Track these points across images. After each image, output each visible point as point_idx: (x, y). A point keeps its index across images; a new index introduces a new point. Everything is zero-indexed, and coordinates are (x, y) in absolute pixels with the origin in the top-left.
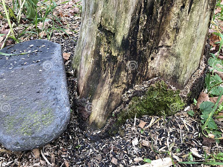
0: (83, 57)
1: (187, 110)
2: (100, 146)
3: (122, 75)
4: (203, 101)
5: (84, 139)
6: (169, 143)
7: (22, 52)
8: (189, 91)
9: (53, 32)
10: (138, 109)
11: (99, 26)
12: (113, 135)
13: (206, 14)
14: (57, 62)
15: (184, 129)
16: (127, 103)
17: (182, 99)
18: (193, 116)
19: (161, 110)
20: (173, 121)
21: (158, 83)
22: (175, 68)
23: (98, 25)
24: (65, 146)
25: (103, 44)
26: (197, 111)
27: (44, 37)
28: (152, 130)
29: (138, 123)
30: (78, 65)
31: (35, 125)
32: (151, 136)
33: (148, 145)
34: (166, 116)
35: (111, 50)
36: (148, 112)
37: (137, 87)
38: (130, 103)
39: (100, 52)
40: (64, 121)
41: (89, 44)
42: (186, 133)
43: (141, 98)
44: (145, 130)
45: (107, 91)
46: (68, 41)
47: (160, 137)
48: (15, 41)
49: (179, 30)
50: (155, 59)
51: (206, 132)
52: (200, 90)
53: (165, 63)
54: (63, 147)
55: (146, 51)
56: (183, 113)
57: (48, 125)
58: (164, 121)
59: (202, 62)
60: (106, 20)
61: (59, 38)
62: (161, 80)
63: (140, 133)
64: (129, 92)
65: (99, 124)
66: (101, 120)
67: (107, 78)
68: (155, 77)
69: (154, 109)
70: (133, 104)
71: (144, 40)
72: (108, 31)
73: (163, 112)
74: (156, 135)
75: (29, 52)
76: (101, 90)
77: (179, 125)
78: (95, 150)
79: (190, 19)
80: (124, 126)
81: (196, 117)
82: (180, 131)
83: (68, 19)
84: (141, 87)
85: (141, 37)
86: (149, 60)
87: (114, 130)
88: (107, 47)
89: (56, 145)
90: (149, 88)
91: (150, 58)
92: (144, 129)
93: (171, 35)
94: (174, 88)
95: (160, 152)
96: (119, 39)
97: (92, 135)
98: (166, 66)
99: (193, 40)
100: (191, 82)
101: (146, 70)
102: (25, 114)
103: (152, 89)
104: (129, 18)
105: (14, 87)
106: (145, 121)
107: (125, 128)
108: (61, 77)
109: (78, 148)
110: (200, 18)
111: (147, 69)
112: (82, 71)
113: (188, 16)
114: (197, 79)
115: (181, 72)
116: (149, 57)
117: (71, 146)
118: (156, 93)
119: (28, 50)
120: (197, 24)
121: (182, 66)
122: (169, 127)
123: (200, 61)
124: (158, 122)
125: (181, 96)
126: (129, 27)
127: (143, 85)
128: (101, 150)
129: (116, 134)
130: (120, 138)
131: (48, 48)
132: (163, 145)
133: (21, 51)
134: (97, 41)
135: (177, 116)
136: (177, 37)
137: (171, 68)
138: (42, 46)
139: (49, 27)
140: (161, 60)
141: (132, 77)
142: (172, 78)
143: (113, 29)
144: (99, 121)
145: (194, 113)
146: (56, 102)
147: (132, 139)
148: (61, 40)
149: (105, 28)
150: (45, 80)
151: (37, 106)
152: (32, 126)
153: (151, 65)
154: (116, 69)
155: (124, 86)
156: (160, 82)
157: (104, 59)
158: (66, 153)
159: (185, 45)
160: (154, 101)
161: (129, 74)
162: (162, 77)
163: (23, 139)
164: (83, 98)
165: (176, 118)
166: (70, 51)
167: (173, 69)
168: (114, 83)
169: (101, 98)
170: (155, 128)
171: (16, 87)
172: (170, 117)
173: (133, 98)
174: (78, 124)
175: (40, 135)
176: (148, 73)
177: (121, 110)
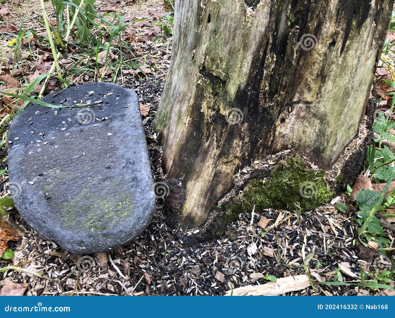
0: (173, 115)
1: (335, 203)
2: (198, 254)
3: (234, 145)
4: (363, 190)
5: (173, 242)
6: (306, 253)
7: (77, 103)
8: (339, 172)
9: (120, 69)
10: (259, 198)
11: (201, 69)
12: (218, 238)
13: (370, 54)
14: (133, 120)
15: (329, 231)
16: (242, 188)
17: (328, 185)
18: (344, 212)
19: (294, 202)
20: (313, 219)
21: (291, 159)
22: (317, 136)
23: (200, 67)
24: (144, 252)
25: (207, 95)
26: (351, 205)
27: (106, 77)
28: (279, 232)
29: (257, 220)
30: (165, 126)
31: (106, 216)
32: (278, 241)
33: (272, 254)
34: (302, 211)
35: (218, 106)
36: (273, 203)
37: (257, 164)
38: (246, 189)
39: (201, 108)
40: (147, 211)
41: (185, 95)
42: (333, 238)
43: (264, 182)
44: (268, 232)
45: (211, 169)
46: (145, 84)
47: (291, 243)
48: (62, 83)
49: (325, 78)
50: (287, 121)
51: (365, 238)
52: (358, 172)
53: (302, 128)
54: (140, 251)
55: (273, 109)
56: (329, 207)
57: (126, 217)
58: (298, 218)
59: (363, 127)
60: (213, 60)
61: (130, 79)
62: (295, 155)
63: (260, 235)
64: (244, 171)
65: (197, 219)
66: (199, 213)
67: (211, 149)
68: (287, 149)
69: (283, 199)
70: (250, 190)
71: (271, 92)
72: (216, 77)
73: (297, 204)
74: (285, 240)
75: (89, 103)
76: (201, 167)
77: (322, 226)
78: (190, 259)
79: (343, 63)
80: (235, 224)
81: (351, 213)
82: (324, 235)
83: (143, 46)
84: (264, 164)
85: (266, 86)
86: (278, 122)
87: (220, 229)
88: (213, 101)
89: (131, 249)
90: (276, 167)
91: (279, 119)
92: (267, 230)
93: (314, 85)
94: (316, 167)
95: (291, 266)
96: (232, 89)
97: (186, 236)
98: (304, 132)
99: (347, 94)
100: (343, 158)
101: (272, 138)
102: (91, 200)
103: (281, 168)
104: (249, 58)
105: (72, 159)
106: (268, 218)
107: (237, 227)
108: (140, 145)
109: (165, 254)
110: (359, 61)
111: (274, 136)
112: (172, 136)
113: (340, 57)
114: (353, 154)
115: (328, 142)
116: (278, 117)
117: (154, 252)
118: (287, 174)
119: (86, 100)
120: (354, 70)
121: (329, 132)
122: (306, 229)
123: (359, 126)
124: (289, 220)
125: (327, 179)
126: (248, 72)
127: (267, 160)
128: (200, 259)
129: (222, 236)
130: (229, 242)
131: (117, 98)
132: (296, 256)
133: (75, 102)
134: (198, 91)
135: (319, 212)
136: (323, 89)
137: (311, 136)
138: (108, 94)
139: (114, 60)
140: (297, 123)
141: (249, 148)
142: (313, 151)
143: (224, 74)
144: (196, 214)
145: (346, 207)
146: (136, 183)
147: (247, 245)
148: (134, 82)
149: (211, 72)
150: (118, 148)
151: (109, 188)
152: (103, 217)
153: (280, 131)
154: (225, 135)
155: (237, 162)
156: (294, 157)
157: (208, 119)
158: (146, 262)
159: (335, 100)
160: (284, 186)
161: (246, 143)
162: (297, 150)
163: (90, 236)
164: (173, 178)
165: (317, 214)
166: (149, 102)
167: (314, 138)
168: (222, 157)
169: (200, 179)
170: (284, 230)
171: (74, 159)
172: (309, 213)
173: (251, 181)
174: (165, 218)
175: (115, 231)
176: (276, 143)
177: (231, 199)
